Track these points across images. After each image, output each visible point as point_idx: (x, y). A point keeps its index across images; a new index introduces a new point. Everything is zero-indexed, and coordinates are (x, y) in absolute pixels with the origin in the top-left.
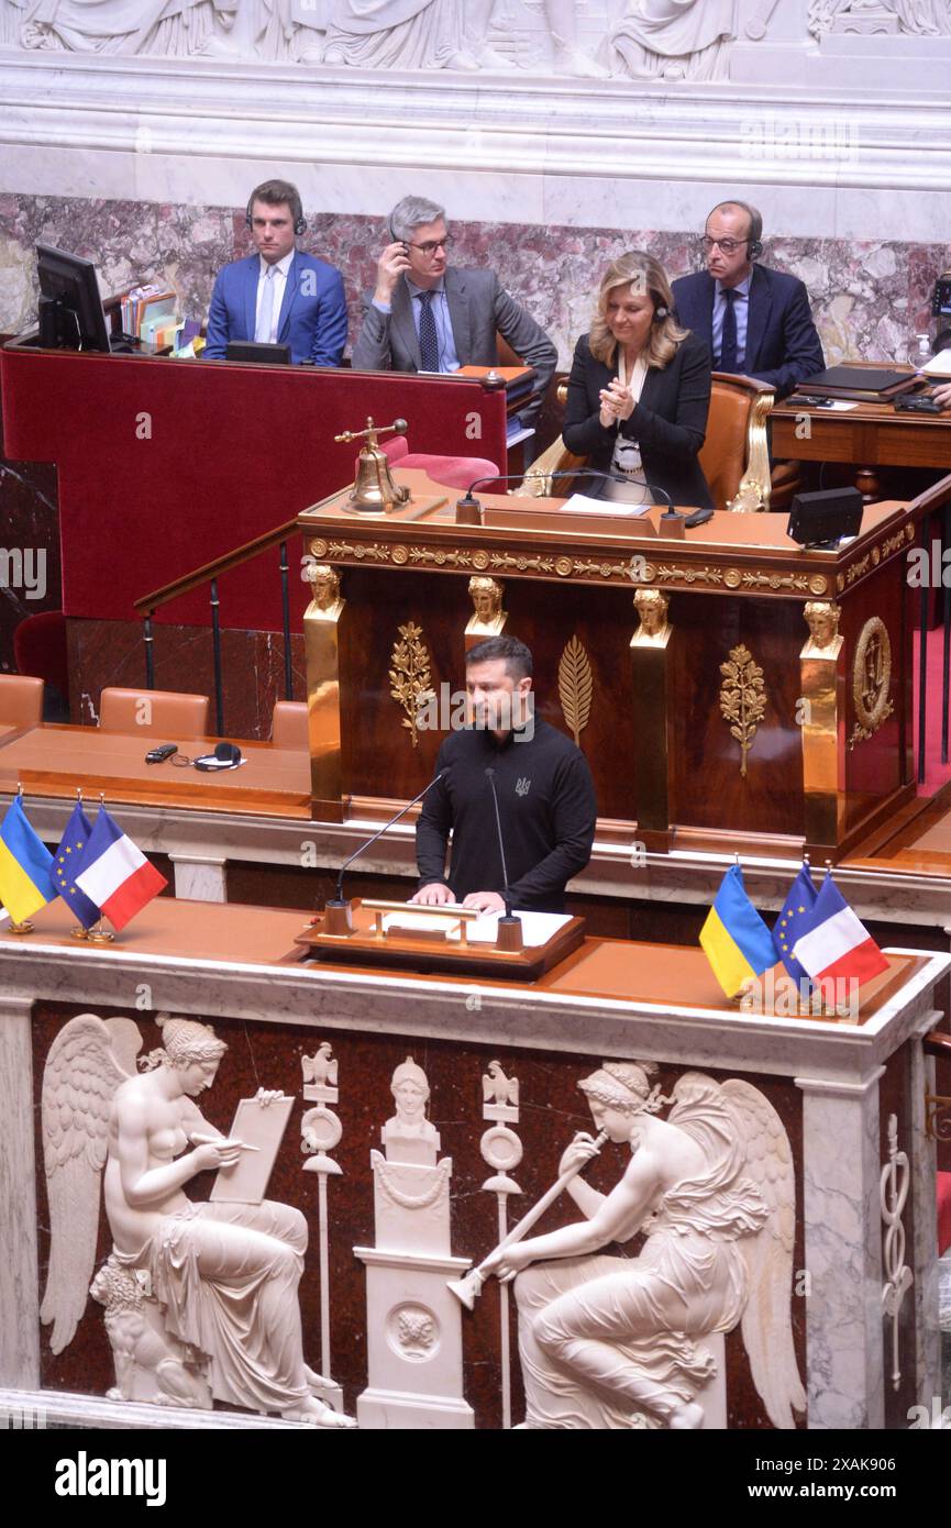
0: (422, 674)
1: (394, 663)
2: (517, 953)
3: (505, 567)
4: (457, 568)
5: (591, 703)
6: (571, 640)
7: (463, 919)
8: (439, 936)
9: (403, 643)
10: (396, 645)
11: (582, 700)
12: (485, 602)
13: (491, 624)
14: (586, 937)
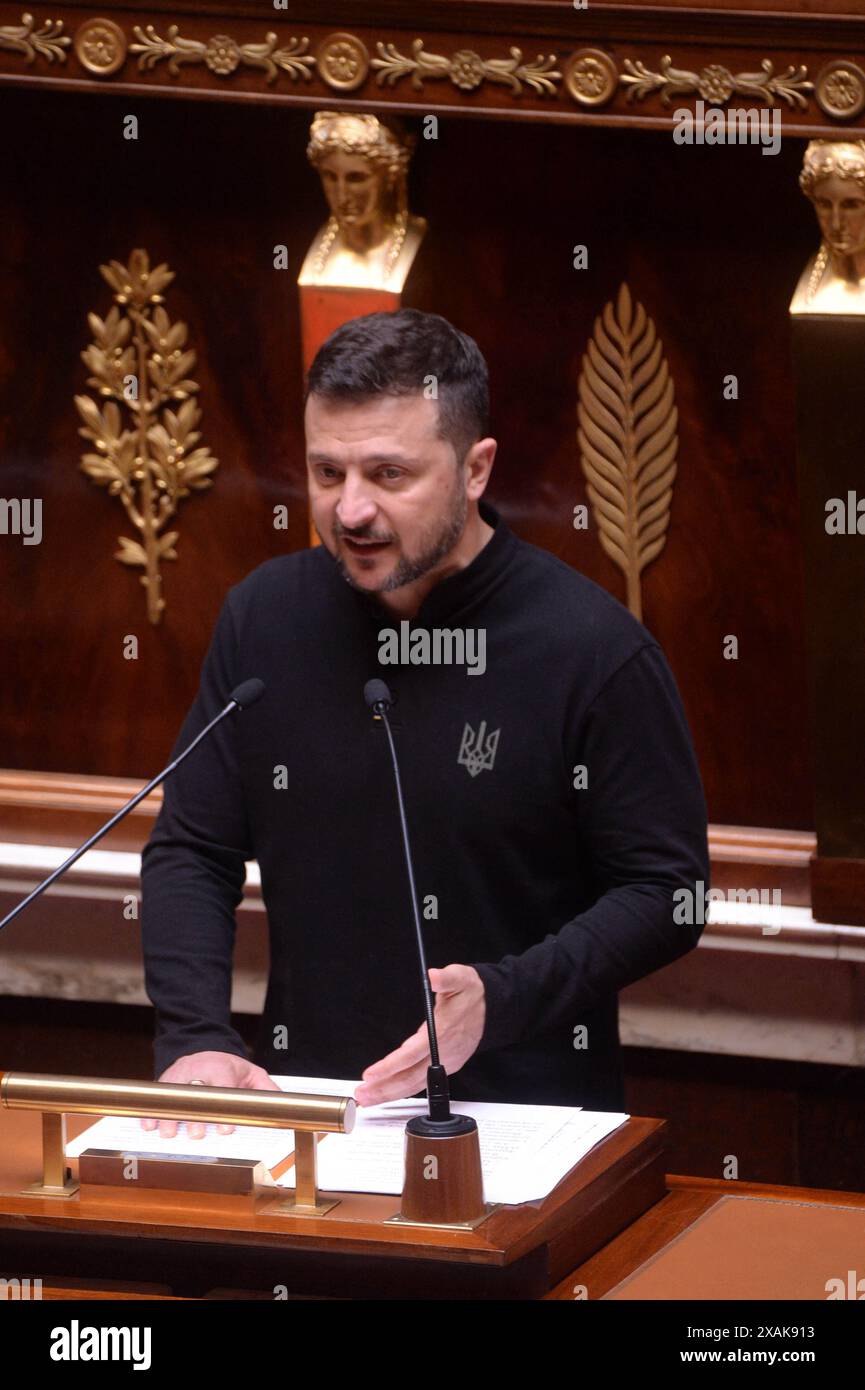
0: (175, 405)
1: (90, 373)
2: (466, 1227)
3: (417, 82)
4: (272, 87)
5: (674, 486)
6: (615, 299)
7: (307, 1126)
8: (234, 1178)
9: (114, 314)
10: (95, 321)
11: (646, 477)
12: (355, 187)
13: (377, 253)
14: (670, 1177)
